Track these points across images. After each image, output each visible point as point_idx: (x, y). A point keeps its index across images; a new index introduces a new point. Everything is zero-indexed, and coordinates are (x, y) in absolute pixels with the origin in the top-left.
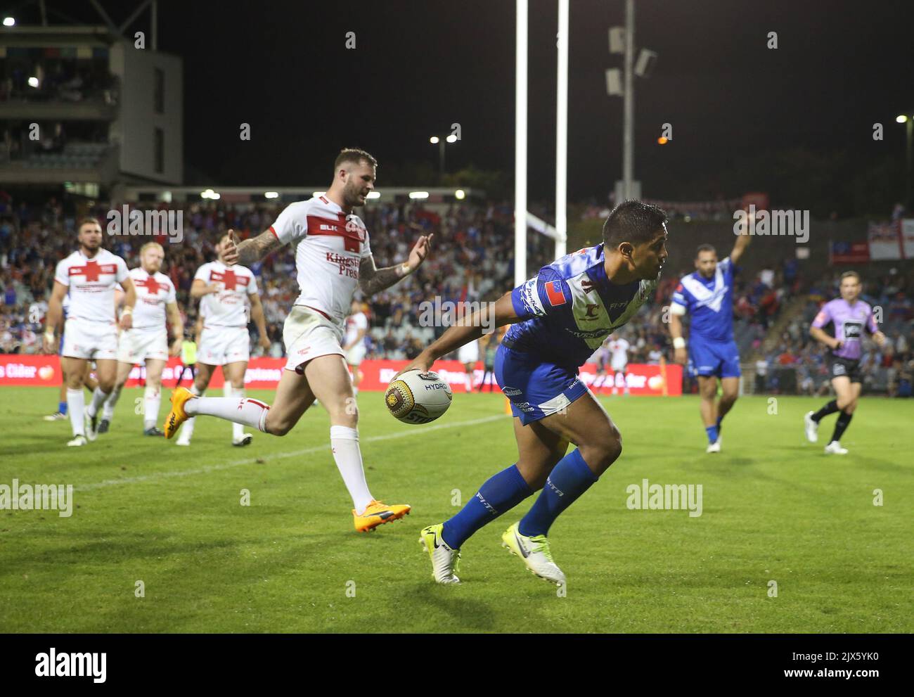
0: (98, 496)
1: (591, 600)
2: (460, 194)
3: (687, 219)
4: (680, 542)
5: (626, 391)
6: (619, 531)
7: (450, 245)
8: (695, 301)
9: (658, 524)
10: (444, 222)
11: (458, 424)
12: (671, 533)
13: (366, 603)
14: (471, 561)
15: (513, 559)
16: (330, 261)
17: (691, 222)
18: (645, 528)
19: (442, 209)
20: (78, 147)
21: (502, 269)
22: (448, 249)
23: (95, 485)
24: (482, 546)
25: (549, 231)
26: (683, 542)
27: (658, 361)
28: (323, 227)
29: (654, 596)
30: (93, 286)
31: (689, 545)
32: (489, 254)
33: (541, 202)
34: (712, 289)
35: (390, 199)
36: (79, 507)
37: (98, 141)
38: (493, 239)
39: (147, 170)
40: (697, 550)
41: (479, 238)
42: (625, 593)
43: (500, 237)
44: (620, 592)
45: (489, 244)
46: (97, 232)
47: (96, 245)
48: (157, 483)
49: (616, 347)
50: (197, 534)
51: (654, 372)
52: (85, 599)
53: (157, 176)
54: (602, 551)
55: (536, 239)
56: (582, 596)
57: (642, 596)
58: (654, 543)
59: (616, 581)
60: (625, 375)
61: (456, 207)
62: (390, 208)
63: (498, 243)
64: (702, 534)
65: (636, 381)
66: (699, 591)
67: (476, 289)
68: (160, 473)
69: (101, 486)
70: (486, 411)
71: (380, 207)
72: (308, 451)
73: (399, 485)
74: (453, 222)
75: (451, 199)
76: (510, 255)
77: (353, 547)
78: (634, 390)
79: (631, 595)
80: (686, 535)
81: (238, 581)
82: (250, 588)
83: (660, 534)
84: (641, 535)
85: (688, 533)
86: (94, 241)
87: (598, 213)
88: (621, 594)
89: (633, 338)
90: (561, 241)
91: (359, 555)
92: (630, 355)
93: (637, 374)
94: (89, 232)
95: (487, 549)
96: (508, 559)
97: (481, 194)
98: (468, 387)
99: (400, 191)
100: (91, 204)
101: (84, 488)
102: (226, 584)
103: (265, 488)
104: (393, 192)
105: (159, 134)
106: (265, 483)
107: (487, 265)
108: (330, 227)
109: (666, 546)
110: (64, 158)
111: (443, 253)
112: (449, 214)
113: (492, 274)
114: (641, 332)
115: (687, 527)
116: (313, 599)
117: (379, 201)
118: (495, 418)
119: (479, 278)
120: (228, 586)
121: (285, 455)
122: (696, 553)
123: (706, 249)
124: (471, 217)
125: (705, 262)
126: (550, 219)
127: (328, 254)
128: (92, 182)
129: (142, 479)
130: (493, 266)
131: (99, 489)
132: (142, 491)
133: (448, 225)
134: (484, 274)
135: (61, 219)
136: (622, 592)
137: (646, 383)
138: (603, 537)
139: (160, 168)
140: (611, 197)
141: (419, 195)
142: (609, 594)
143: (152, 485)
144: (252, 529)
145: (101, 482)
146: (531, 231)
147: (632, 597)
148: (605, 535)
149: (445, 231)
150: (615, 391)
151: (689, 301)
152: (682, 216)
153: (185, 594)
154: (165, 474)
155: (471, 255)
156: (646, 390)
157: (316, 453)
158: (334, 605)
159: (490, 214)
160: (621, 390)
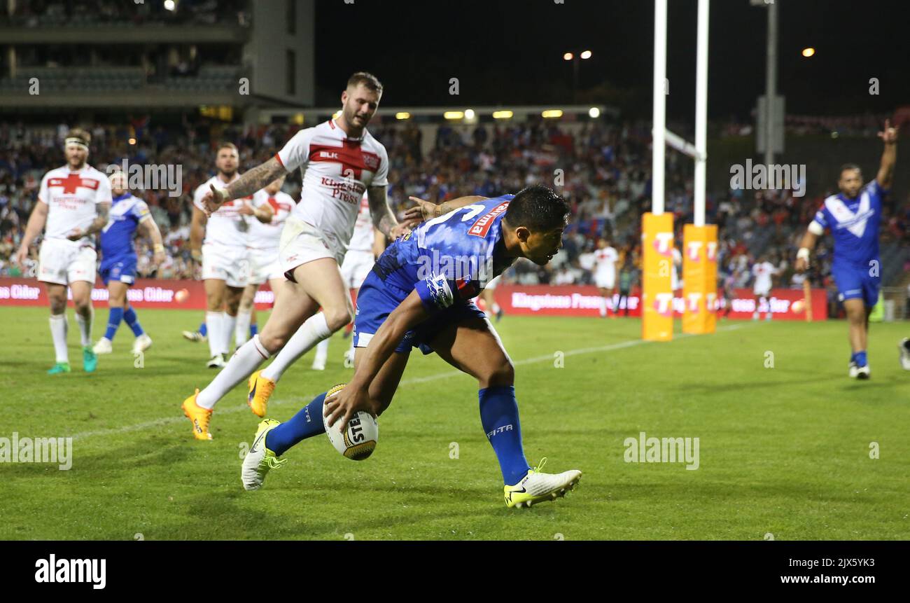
0: (238, 419)
1: (739, 532)
2: (594, 112)
3: (834, 134)
4: (831, 473)
5: (769, 316)
6: (765, 461)
7: (585, 165)
8: (836, 222)
9: (807, 455)
10: (578, 141)
11: (592, 349)
12: (821, 463)
13: (506, 532)
14: (612, 490)
15: (656, 489)
16: (324, 185)
17: (839, 139)
18: (794, 458)
19: (576, 128)
20: (211, 69)
21: (638, 190)
22: (582, 169)
23: (234, 409)
24: (623, 475)
25: (689, 149)
26: (835, 473)
27: (802, 284)
28: (323, 154)
29: (805, 529)
30: (229, 211)
31: (840, 476)
32: (624, 175)
33: (680, 119)
34: (855, 211)
35: (522, 118)
36: (219, 430)
37: (231, 63)
38: (627, 158)
39: (279, 92)
40: (851, 481)
41: (613, 158)
42: (775, 525)
43: (635, 157)
44: (769, 524)
45: (624, 164)
46: (232, 156)
47: (231, 169)
48: (294, 407)
49: (761, 270)
50: (336, 458)
51: (798, 295)
52: (228, 522)
53: (290, 99)
54: (749, 481)
55: (674, 159)
56: (729, 527)
57: (793, 529)
58: (804, 474)
59: (765, 513)
60: (768, 299)
61: (591, 126)
62: (523, 127)
63: (634, 162)
64: (855, 465)
65: (780, 306)
66: (854, 524)
67: (611, 210)
68: (295, 397)
69: (239, 409)
70: (621, 337)
71: (514, 126)
72: (442, 376)
73: (535, 411)
74: (587, 140)
75: (585, 117)
76: (647, 177)
77: (492, 474)
78: (777, 315)
79: (780, 528)
80: (837, 466)
81: (377, 506)
82: (390, 513)
83: (810, 464)
84: (788, 466)
85: (840, 464)
86: (229, 165)
87: (738, 131)
88: (770, 527)
89: (776, 260)
90: (700, 160)
91: (497, 482)
92: (774, 278)
93: (780, 298)
94: (224, 156)
95: (628, 477)
96: (651, 488)
97: (616, 112)
98: (603, 312)
99: (533, 110)
100: (225, 127)
101: (223, 411)
102: (366, 509)
103: (400, 412)
104: (525, 111)
105: (291, 55)
106: (401, 407)
107: (622, 186)
108: (330, 154)
109: (816, 477)
110: (199, 81)
111: (576, 174)
112: (583, 133)
113: (627, 195)
114: (784, 255)
115: (837, 458)
116: (452, 526)
117: (511, 120)
118: (630, 343)
119: (614, 199)
120: (368, 511)
121: (419, 380)
122: (849, 485)
123: (849, 168)
124: (605, 137)
125: (849, 180)
126: (690, 137)
127: (324, 179)
128: (227, 106)
129: (278, 403)
130: (629, 187)
131: (238, 413)
132: (279, 415)
133: (582, 144)
134: (619, 195)
135: (196, 143)
136: (772, 524)
137: (790, 307)
138: (749, 468)
139: (292, 90)
140: (753, 112)
141: (553, 113)
142: (758, 527)
143: (288, 409)
144: (390, 455)
145: (239, 405)
146: (669, 149)
147: (783, 530)
148: (751, 465)
149: (579, 151)
150: (756, 316)
151: (830, 221)
152: (829, 132)
153: (325, 518)
154: (301, 398)
155: (605, 175)
156: (790, 315)
157: (451, 378)
158: (473, 533)
159: (625, 134)
160: (763, 315)
